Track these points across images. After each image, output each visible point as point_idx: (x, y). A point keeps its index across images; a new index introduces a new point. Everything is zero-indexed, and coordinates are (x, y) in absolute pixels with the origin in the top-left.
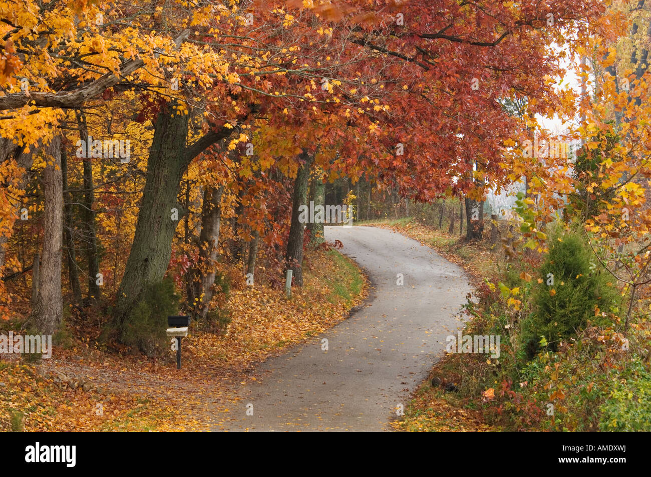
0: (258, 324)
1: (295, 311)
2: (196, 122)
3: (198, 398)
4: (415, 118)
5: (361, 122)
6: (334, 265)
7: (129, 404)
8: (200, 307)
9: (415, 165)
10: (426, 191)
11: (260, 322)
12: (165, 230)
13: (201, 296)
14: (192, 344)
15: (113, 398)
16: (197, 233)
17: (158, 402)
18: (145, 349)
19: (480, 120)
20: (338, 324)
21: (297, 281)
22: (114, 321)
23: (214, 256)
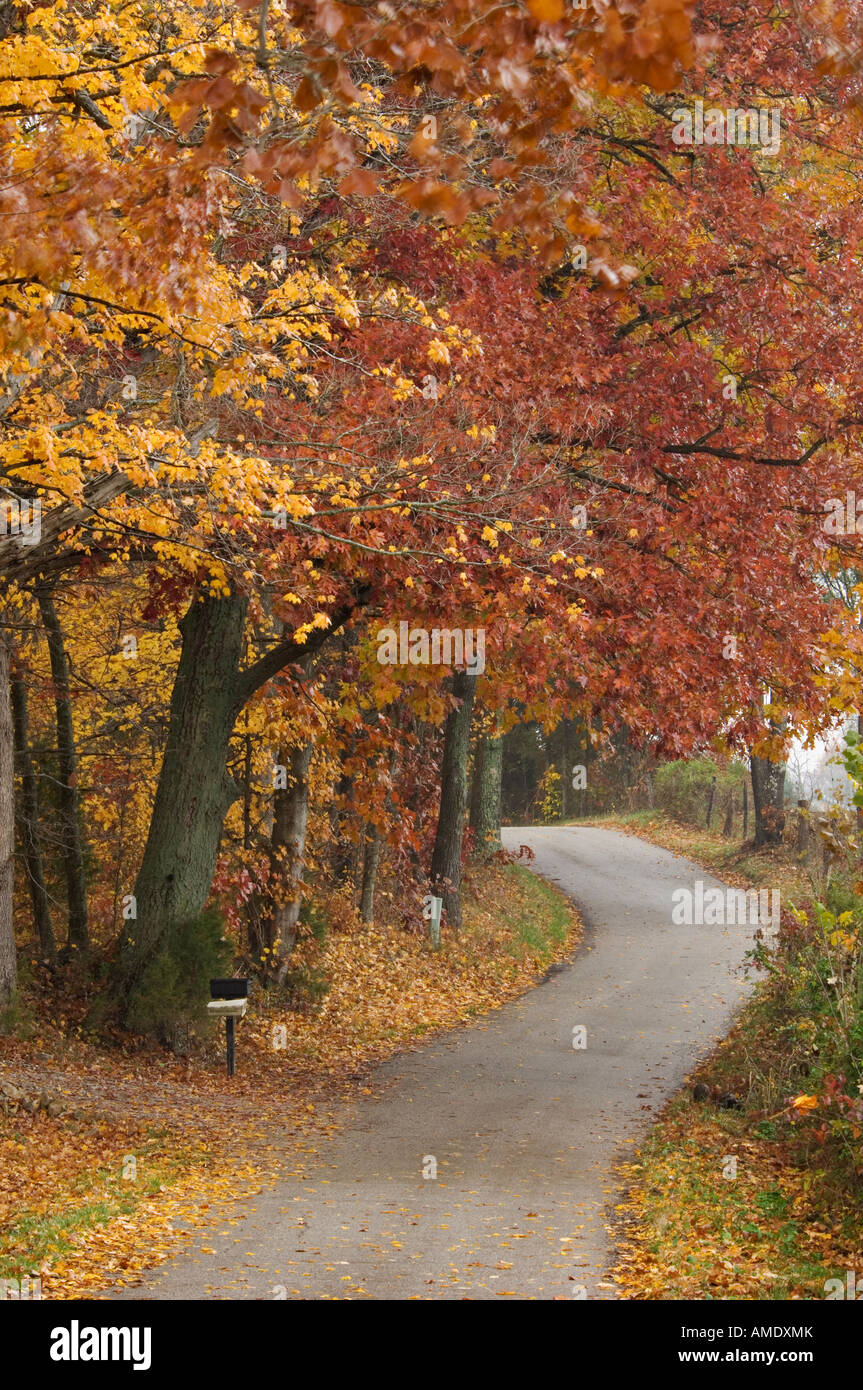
0: (379, 995)
1: (447, 971)
2: (262, 630)
3: (261, 1127)
4: (654, 600)
5: (554, 606)
6: (519, 892)
7: (131, 1139)
8: (273, 964)
9: (656, 686)
10: (675, 736)
11: (383, 992)
12: (203, 821)
13: (275, 944)
14: (258, 1032)
15: (104, 1127)
16: (266, 830)
17: (186, 1135)
18: (169, 1039)
19: (775, 602)
20: (525, 993)
21: (450, 917)
22: (113, 990)
23: (297, 872)
